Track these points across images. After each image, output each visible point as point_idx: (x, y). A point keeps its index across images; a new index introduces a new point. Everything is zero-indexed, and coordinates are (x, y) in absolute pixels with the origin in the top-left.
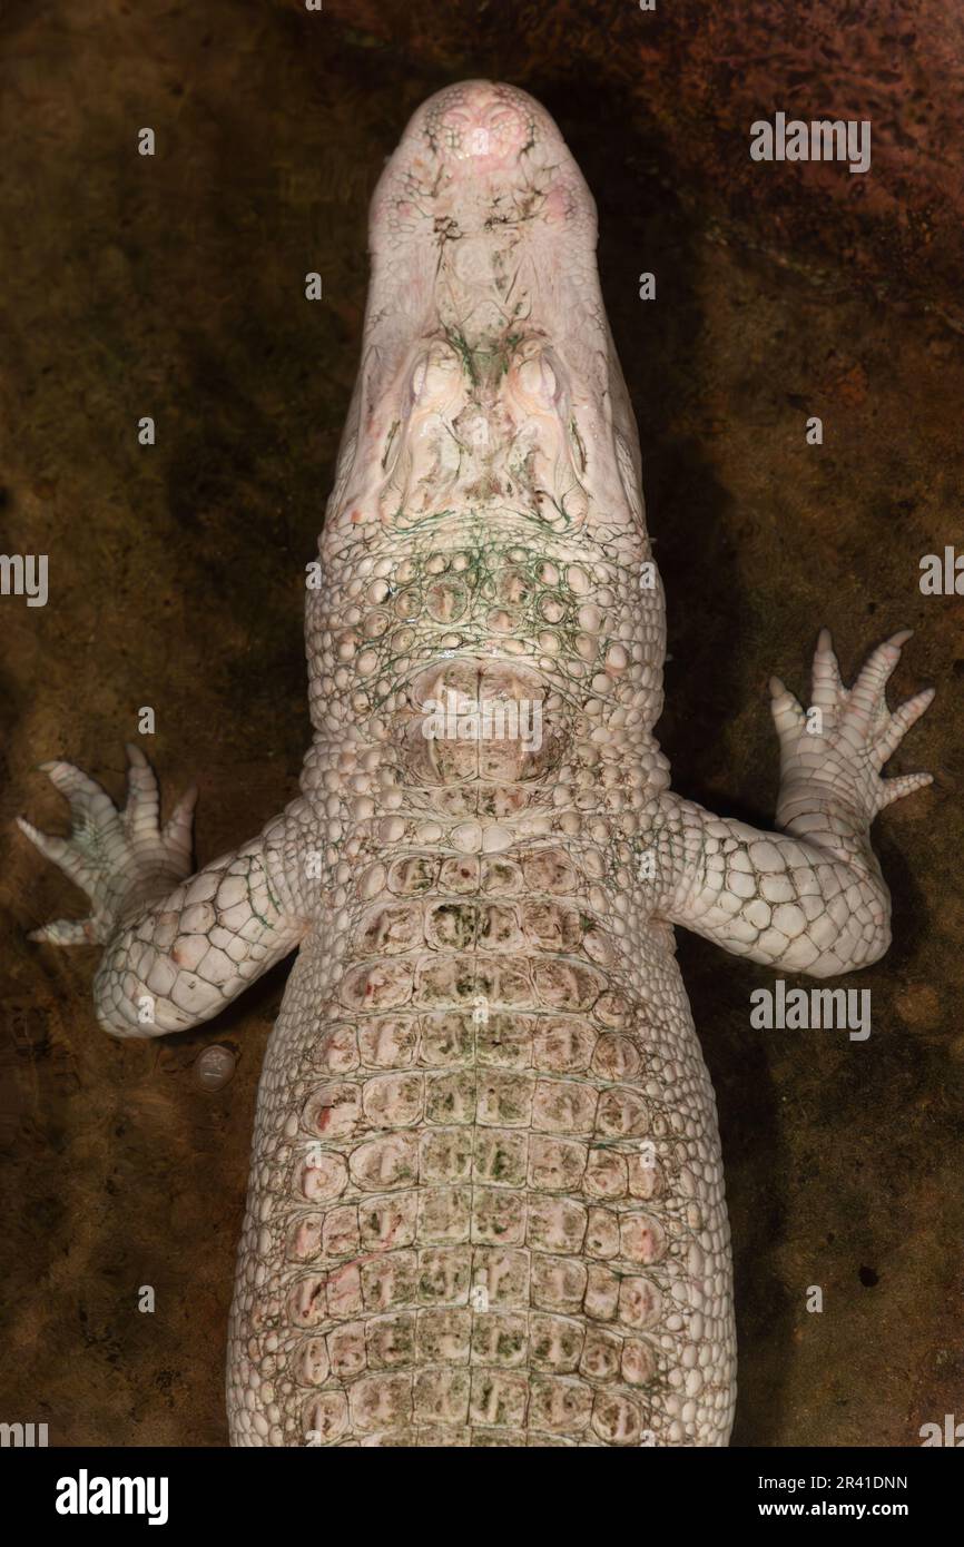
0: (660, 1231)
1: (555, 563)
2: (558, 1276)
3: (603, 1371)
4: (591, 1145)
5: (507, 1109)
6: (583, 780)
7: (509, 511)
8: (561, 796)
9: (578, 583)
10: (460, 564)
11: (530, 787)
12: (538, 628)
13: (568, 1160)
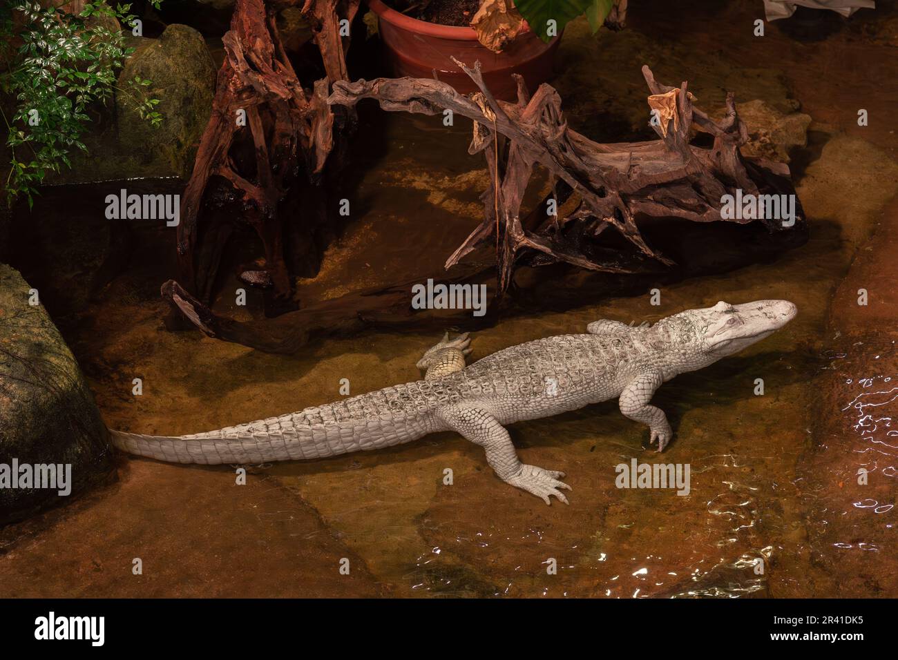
0: (567, 385)
1: (695, 334)
2: (550, 371)
3: (534, 383)
4: (579, 370)
5: (581, 356)
6: (657, 356)
7: (702, 323)
8: (651, 352)
9: (693, 340)
10: (687, 321)
11: (650, 346)
12: (681, 336)
13: (575, 367)
